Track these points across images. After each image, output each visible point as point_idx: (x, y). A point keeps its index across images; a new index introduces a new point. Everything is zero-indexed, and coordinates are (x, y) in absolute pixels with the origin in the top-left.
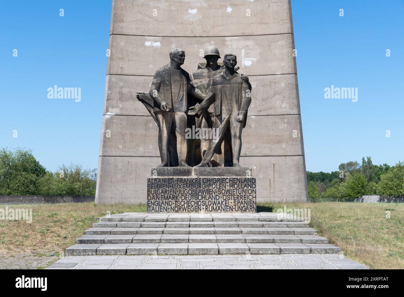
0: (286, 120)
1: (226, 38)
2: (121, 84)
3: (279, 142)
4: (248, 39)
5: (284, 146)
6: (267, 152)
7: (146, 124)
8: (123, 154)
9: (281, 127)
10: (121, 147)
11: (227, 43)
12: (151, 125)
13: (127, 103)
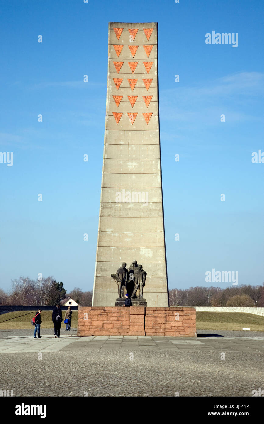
0: (162, 279)
1: (141, 248)
2: (101, 265)
3: (159, 287)
4: (149, 248)
5: (161, 289)
6: (155, 291)
7: (110, 280)
8: (102, 291)
9: (160, 282)
10: (101, 288)
11: (141, 250)
12: (112, 280)
13: (104, 272)
